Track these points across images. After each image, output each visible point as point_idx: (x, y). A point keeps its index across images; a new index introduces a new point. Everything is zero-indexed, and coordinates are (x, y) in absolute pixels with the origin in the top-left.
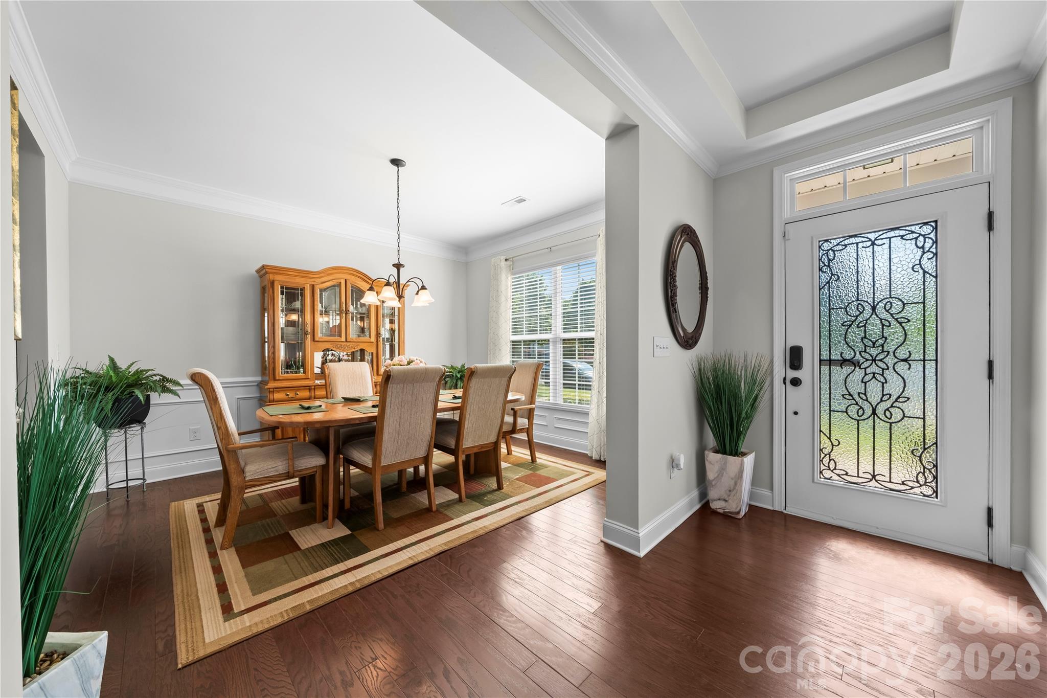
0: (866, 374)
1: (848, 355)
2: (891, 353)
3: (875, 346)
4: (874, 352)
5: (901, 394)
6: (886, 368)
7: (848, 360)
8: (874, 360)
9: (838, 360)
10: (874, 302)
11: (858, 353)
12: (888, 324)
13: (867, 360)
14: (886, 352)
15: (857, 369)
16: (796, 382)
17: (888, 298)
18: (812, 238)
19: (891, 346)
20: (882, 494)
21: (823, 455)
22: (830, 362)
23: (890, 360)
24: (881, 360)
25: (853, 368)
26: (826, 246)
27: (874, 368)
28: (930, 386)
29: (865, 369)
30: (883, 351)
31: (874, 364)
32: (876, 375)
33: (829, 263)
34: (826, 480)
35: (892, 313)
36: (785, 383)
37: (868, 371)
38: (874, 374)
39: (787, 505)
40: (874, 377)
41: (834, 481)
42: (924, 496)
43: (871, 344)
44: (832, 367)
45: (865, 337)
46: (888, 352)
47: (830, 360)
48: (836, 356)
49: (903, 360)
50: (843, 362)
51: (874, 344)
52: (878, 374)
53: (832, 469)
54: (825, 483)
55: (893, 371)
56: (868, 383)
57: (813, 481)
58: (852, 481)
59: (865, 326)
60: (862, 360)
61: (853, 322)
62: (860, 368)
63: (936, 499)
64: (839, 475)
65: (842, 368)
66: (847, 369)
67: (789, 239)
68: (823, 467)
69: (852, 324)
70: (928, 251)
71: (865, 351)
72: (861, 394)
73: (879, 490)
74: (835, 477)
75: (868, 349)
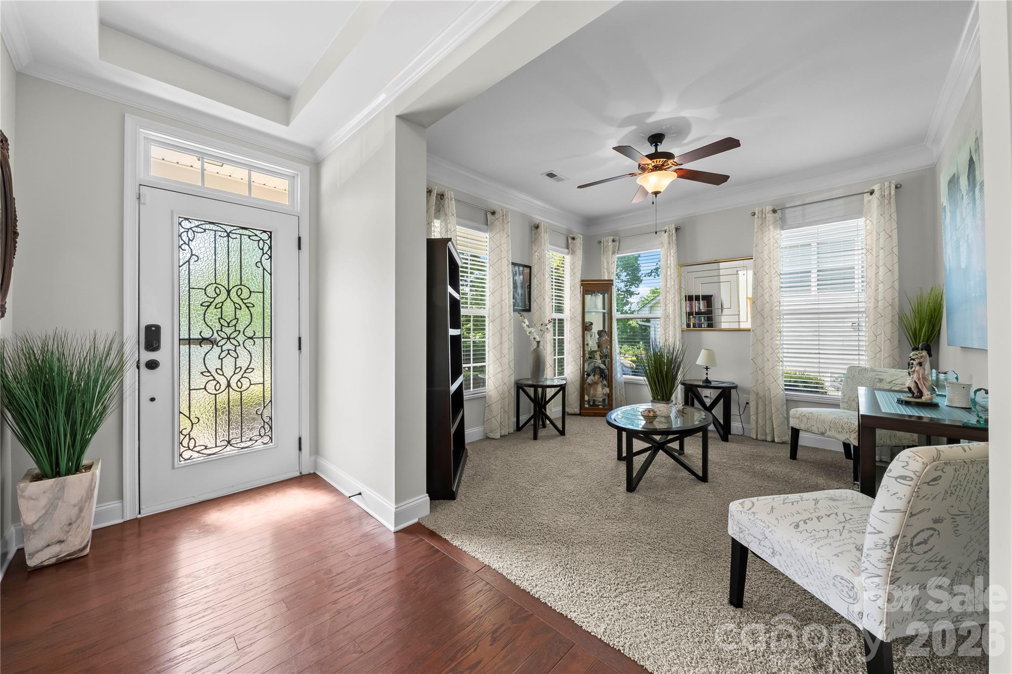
0: (222, 351)
1: (207, 334)
2: (241, 333)
3: (230, 326)
4: (229, 331)
5: (249, 366)
6: (238, 345)
7: (207, 339)
8: (229, 338)
9: (198, 339)
10: (229, 287)
11: (215, 332)
12: (239, 308)
13: (223, 338)
14: (237, 331)
15: (215, 346)
16: (152, 365)
17: (239, 285)
18: (172, 212)
19: (240, 327)
20: (237, 455)
21: (182, 437)
22: (189, 341)
23: (241, 338)
24: (234, 338)
25: (211, 346)
26: (186, 224)
27: (228, 346)
28: (267, 358)
29: (221, 346)
30: (235, 331)
31: (228, 342)
32: (230, 351)
33: (189, 242)
34: (187, 461)
35: (242, 298)
36: (138, 367)
37: (224, 348)
38: (229, 350)
39: (142, 507)
40: (229, 353)
41: (194, 460)
42: (264, 444)
43: (227, 325)
44: (192, 346)
45: (221, 318)
46: (240, 331)
47: (189, 339)
48: (195, 335)
49: (249, 338)
50: (202, 341)
51: (228, 324)
52: (232, 350)
53: (191, 448)
54: (186, 465)
55: (243, 347)
56: (223, 359)
57: (173, 468)
58: (212, 453)
59: (221, 307)
60: (219, 339)
61: (211, 303)
62: (217, 346)
63: (271, 444)
64: (198, 452)
65: (201, 346)
66: (206, 347)
67: (145, 204)
68: (182, 449)
69: (210, 305)
70: (266, 253)
71: (221, 331)
72: (218, 370)
73: (234, 452)
74: (195, 455)
75: (223, 328)
